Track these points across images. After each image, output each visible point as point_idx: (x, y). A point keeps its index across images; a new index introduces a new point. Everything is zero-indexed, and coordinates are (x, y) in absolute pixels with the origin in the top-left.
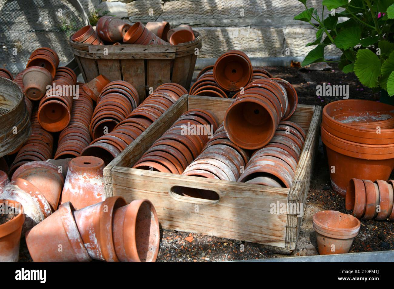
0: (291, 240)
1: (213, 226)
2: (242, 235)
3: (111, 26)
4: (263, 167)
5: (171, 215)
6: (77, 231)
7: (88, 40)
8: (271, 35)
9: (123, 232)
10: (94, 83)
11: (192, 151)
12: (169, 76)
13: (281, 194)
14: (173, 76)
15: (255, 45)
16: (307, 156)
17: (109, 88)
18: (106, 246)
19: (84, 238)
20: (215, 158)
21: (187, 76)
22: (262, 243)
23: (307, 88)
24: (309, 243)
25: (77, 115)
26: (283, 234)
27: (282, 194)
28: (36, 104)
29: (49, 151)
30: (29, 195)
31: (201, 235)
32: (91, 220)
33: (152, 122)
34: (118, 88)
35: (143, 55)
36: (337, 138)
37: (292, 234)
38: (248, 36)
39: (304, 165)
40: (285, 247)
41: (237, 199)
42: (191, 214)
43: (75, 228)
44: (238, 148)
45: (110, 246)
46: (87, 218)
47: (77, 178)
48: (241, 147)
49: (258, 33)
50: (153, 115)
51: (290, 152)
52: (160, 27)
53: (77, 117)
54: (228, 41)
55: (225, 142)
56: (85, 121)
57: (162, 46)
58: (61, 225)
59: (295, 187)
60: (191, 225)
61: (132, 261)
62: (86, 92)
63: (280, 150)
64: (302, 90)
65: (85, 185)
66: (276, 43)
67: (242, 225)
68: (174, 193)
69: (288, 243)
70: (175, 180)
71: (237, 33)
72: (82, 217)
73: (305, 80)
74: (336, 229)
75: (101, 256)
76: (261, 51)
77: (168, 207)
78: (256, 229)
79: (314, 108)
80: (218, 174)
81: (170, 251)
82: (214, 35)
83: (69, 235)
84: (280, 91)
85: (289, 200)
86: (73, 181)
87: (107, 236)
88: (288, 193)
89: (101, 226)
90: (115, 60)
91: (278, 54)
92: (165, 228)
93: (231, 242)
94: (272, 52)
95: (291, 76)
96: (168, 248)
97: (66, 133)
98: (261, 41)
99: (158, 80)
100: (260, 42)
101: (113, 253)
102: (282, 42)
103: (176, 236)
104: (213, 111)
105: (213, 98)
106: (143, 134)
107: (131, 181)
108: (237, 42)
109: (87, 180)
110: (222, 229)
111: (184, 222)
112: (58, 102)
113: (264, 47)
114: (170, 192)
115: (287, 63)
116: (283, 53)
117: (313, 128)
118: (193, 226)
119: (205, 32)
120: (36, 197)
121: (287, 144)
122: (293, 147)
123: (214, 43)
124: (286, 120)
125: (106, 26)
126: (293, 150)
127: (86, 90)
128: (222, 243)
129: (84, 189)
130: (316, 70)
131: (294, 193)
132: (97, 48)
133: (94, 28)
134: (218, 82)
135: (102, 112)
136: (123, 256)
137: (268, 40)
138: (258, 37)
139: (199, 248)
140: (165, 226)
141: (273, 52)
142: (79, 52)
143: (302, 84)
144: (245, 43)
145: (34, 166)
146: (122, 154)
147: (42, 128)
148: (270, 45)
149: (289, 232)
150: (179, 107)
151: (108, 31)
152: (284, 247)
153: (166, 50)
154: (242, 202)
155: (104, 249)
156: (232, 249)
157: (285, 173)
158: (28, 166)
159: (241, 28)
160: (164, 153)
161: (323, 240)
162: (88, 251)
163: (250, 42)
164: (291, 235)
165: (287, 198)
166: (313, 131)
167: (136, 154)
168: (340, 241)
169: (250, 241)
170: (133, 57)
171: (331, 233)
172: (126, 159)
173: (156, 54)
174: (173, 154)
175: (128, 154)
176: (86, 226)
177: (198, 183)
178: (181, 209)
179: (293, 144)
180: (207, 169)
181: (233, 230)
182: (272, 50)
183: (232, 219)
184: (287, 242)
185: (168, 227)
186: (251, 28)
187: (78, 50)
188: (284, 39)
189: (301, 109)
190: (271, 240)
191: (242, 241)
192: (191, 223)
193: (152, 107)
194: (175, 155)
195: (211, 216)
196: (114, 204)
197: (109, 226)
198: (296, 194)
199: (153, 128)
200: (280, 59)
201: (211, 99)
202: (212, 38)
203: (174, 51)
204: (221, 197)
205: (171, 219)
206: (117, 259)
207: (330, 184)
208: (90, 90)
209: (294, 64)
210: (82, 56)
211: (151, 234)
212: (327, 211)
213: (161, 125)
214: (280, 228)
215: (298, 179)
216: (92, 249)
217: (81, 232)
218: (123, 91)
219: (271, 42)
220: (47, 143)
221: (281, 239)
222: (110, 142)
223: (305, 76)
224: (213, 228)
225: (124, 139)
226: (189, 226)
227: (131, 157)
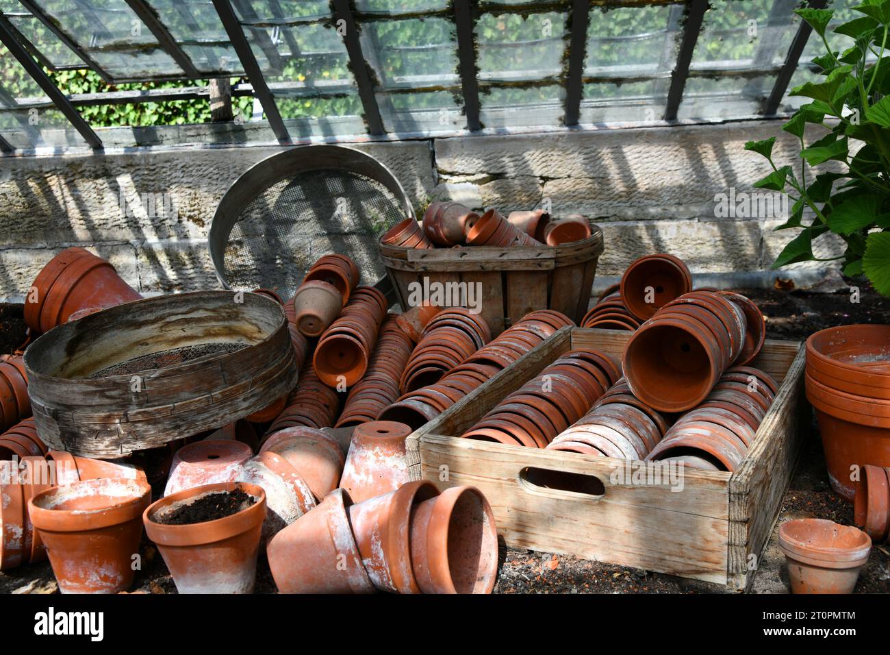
0: (737, 570)
1: (595, 542)
2: (646, 559)
3: (447, 217)
4: (688, 438)
5: (520, 521)
6: (351, 536)
7: (408, 241)
8: (737, 232)
9: (427, 539)
10: (416, 313)
11: (567, 416)
12: (544, 300)
13: (714, 482)
14: (552, 299)
15: (708, 251)
16: (773, 421)
17: (438, 318)
18: (397, 564)
19: (361, 550)
20: (604, 423)
21: (577, 301)
22: (684, 576)
23: (802, 323)
24: (777, 581)
25: (381, 362)
26: (722, 559)
27: (717, 481)
28: (312, 342)
29: (327, 418)
30: (281, 479)
31: (573, 558)
32: (375, 518)
33: (500, 367)
34: (453, 319)
35: (499, 264)
36: (831, 389)
37: (739, 557)
38: (694, 236)
39: (764, 436)
40: (728, 583)
41: (637, 491)
42: (555, 519)
43: (348, 531)
44: (650, 410)
45: (404, 564)
46: (370, 515)
47: (364, 455)
48: (655, 407)
49: (713, 231)
50: (507, 358)
51: (745, 417)
52: (531, 218)
53: (379, 365)
54: (658, 243)
55: (626, 398)
56: (393, 371)
57: (533, 248)
58: (324, 524)
59: (742, 470)
60: (556, 540)
61: (440, 591)
62: (402, 327)
63: (724, 411)
64: (794, 327)
65: (377, 467)
66: (747, 248)
67: (648, 541)
68: (525, 482)
69: (733, 575)
70: (527, 456)
71: (675, 231)
72: (361, 513)
73: (799, 309)
74: (821, 548)
75: (391, 583)
76: (720, 261)
77: (516, 505)
78: (673, 548)
79: (799, 346)
80: (605, 450)
81: (515, 584)
82: (633, 234)
83: (336, 543)
84: (729, 311)
85: (730, 493)
86: (357, 460)
87: (400, 545)
88: (727, 480)
89: (391, 527)
90: (451, 273)
91: (751, 267)
92: (511, 546)
93: (628, 572)
94: (740, 262)
95: (775, 303)
96: (513, 578)
97: (359, 389)
98: (718, 243)
99: (526, 307)
100: (716, 246)
101: (409, 577)
102: (758, 245)
103: (530, 559)
104: (615, 354)
105: (616, 332)
106: (482, 386)
107: (453, 458)
108: (676, 247)
109: (381, 458)
110: (611, 547)
111: (545, 534)
112: (348, 337)
113: (724, 254)
114: (518, 479)
115: (768, 282)
116: (760, 265)
117: (791, 378)
118: (560, 541)
119: (617, 230)
120: (292, 482)
121: (739, 404)
122: (752, 409)
123: (633, 249)
124: (745, 365)
125: (439, 218)
126: (750, 413)
127: (402, 323)
128: (611, 573)
129: (374, 474)
130: (823, 293)
131: (738, 480)
132: (422, 253)
133: (420, 223)
134: (630, 309)
135: (424, 356)
136: (427, 583)
137: (731, 242)
138: (714, 237)
139: (569, 580)
140: (512, 540)
141: (742, 263)
142: (392, 262)
143: (793, 316)
144: (689, 248)
145: (295, 434)
146: (442, 416)
147: (320, 381)
148: (736, 251)
149: (734, 554)
150: (554, 346)
151: (442, 227)
152: (725, 583)
153: (539, 255)
154: (645, 497)
155: (394, 568)
156: (628, 583)
157: (730, 450)
158: (285, 434)
159: (682, 222)
160: (514, 415)
161: (798, 572)
162: (368, 573)
163: (698, 246)
164: (737, 560)
165: (726, 490)
166: (792, 381)
167: (468, 419)
168: (830, 573)
169: (662, 572)
170: (482, 267)
171: (813, 555)
172: (449, 425)
173: (521, 261)
174: (530, 417)
175: (452, 416)
176: (366, 529)
177: (566, 461)
178: (539, 511)
179: (751, 404)
180: (586, 441)
181: (630, 550)
182: (740, 260)
183: (628, 529)
184: (730, 574)
185: (516, 542)
186: (699, 221)
187: (390, 258)
188: (762, 239)
189: (775, 347)
190: (701, 569)
191: (647, 571)
192: (556, 536)
193: (506, 346)
194: (534, 419)
195: (592, 524)
196: (414, 492)
197: (404, 528)
198: (743, 481)
199: (502, 378)
200: (755, 276)
201: (611, 333)
202: (629, 240)
203: (553, 256)
204: (608, 488)
205: (521, 528)
206: (417, 589)
207: (827, 480)
208: (408, 324)
209: (781, 283)
210: (398, 268)
211: (482, 552)
212: (808, 520)
213: (518, 373)
214: (715, 546)
215: (749, 458)
216: (376, 568)
217: (357, 539)
218: (461, 323)
219: (737, 246)
220: (325, 405)
221: (718, 567)
222: (426, 399)
223: (800, 303)
224: (596, 546)
225: (451, 396)
226: (553, 541)
227: (458, 421)
